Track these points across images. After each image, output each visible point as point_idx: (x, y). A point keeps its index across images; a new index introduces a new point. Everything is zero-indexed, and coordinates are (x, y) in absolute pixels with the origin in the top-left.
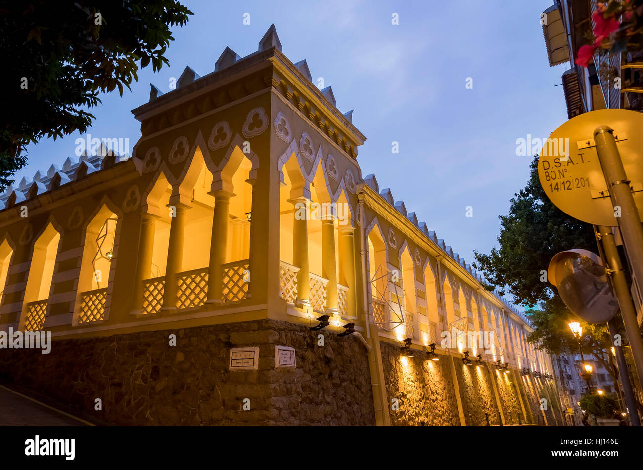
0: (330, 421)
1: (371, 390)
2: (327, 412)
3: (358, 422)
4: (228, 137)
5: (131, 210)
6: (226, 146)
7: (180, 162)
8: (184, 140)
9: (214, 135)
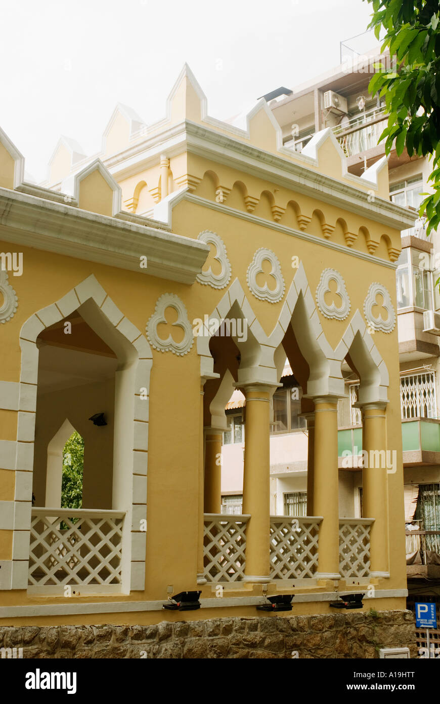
4: (345, 306)
5: (171, 351)
6: (343, 321)
7: (269, 301)
8: (274, 259)
9: (324, 286)
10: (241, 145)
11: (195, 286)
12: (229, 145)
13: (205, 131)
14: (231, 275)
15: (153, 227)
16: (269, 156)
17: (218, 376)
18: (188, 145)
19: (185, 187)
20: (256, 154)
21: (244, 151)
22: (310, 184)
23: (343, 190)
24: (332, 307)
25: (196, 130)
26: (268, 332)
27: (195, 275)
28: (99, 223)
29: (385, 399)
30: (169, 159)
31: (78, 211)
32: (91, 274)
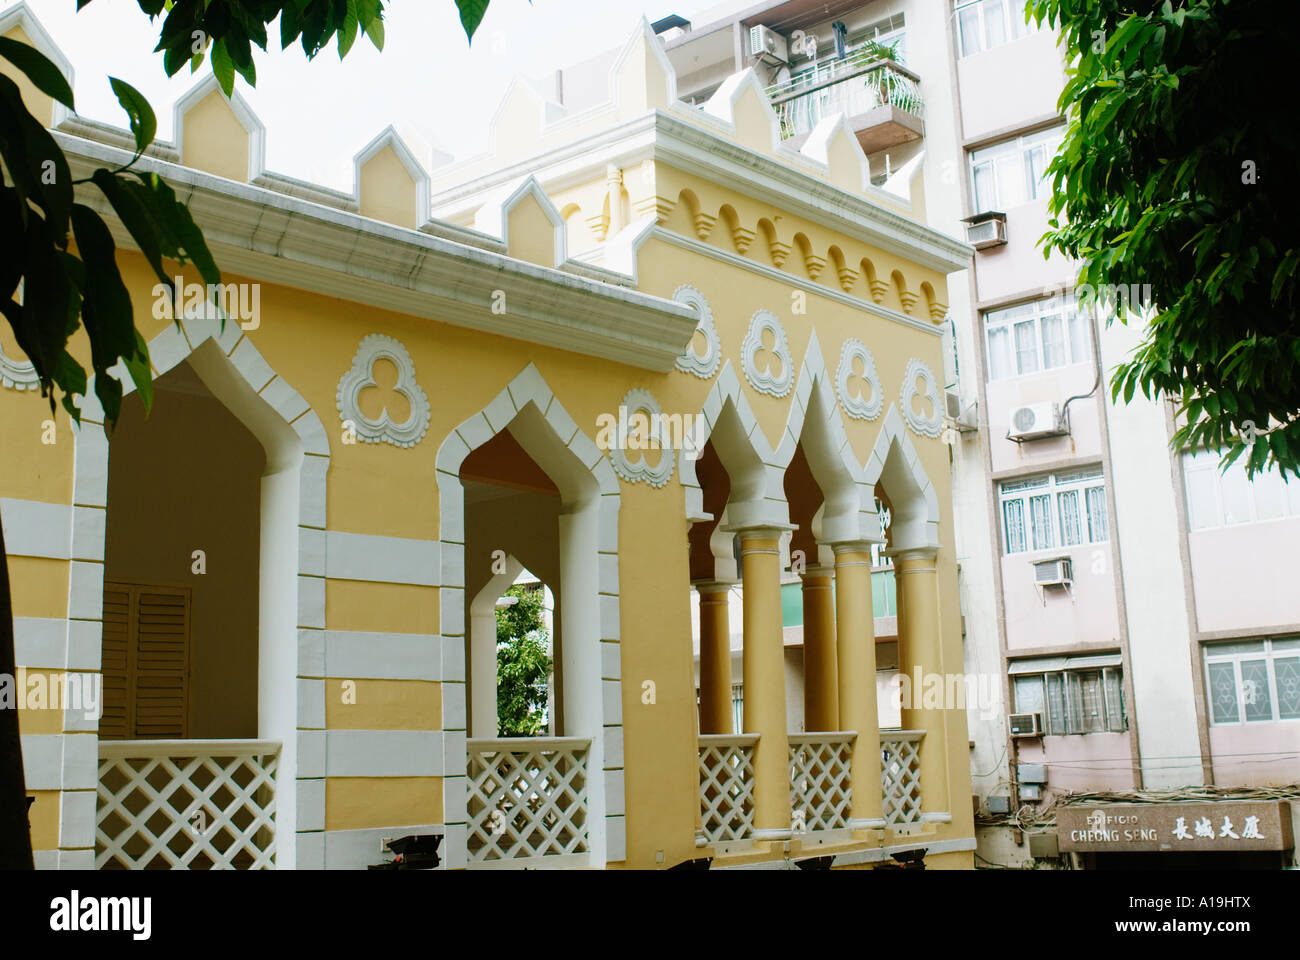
4: (875, 397)
5: (644, 481)
6: (874, 422)
7: (773, 394)
8: (777, 328)
9: (846, 369)
10: (732, 147)
11: (674, 376)
12: (715, 149)
13: (683, 127)
14: (720, 355)
15: (611, 283)
16: (771, 163)
17: (710, 517)
18: (657, 149)
19: (654, 216)
20: (753, 161)
21: (737, 157)
22: (826, 206)
23: (870, 214)
24: (858, 400)
25: (669, 125)
26: (773, 444)
27: (673, 358)
28: (548, 282)
29: (934, 542)
30: (621, 171)
31: (518, 265)
32: (529, 363)
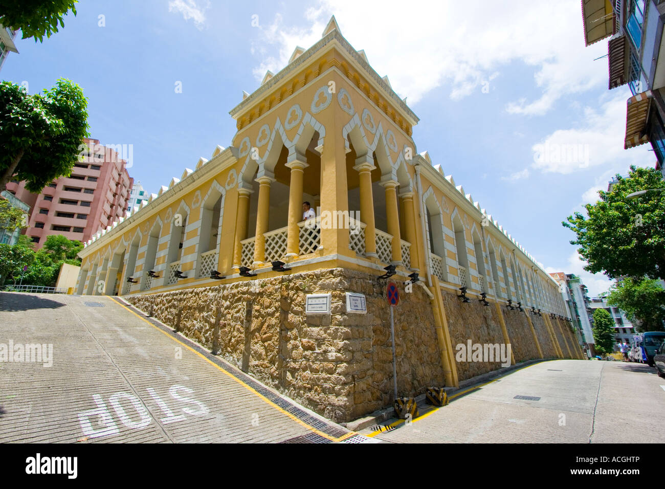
0: (400, 362)
1: (436, 333)
2: (398, 353)
3: (425, 360)
4: (299, 117)
5: (231, 188)
6: (298, 125)
7: (264, 144)
9: (288, 117)
14: (250, 147)
